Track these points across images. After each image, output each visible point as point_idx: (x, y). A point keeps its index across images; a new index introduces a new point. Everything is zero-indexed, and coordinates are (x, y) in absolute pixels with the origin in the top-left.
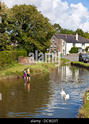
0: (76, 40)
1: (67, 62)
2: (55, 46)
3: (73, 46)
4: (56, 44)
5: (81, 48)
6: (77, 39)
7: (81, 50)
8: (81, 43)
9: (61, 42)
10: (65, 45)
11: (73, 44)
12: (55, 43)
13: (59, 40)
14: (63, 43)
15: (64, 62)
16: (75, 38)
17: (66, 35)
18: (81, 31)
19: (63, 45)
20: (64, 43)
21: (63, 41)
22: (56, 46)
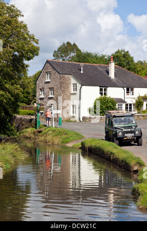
0: (109, 78)
1: (72, 141)
2: (50, 96)
3: (101, 94)
4: (53, 88)
5: (124, 102)
6: (112, 75)
7: (124, 106)
8: (123, 87)
9: (68, 84)
10: (78, 92)
11: (101, 90)
12: (50, 85)
13: (61, 78)
14: (72, 86)
15: (63, 142)
16: (108, 73)
17: (82, 64)
18: (126, 55)
19: (72, 92)
20: (75, 85)
21: (73, 81)
22: (52, 96)
